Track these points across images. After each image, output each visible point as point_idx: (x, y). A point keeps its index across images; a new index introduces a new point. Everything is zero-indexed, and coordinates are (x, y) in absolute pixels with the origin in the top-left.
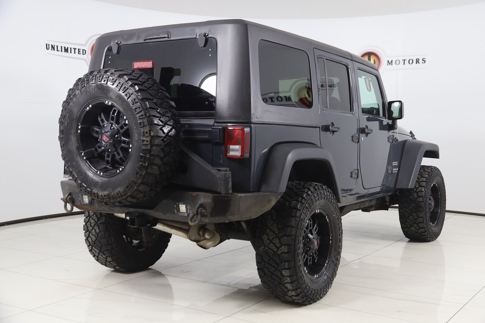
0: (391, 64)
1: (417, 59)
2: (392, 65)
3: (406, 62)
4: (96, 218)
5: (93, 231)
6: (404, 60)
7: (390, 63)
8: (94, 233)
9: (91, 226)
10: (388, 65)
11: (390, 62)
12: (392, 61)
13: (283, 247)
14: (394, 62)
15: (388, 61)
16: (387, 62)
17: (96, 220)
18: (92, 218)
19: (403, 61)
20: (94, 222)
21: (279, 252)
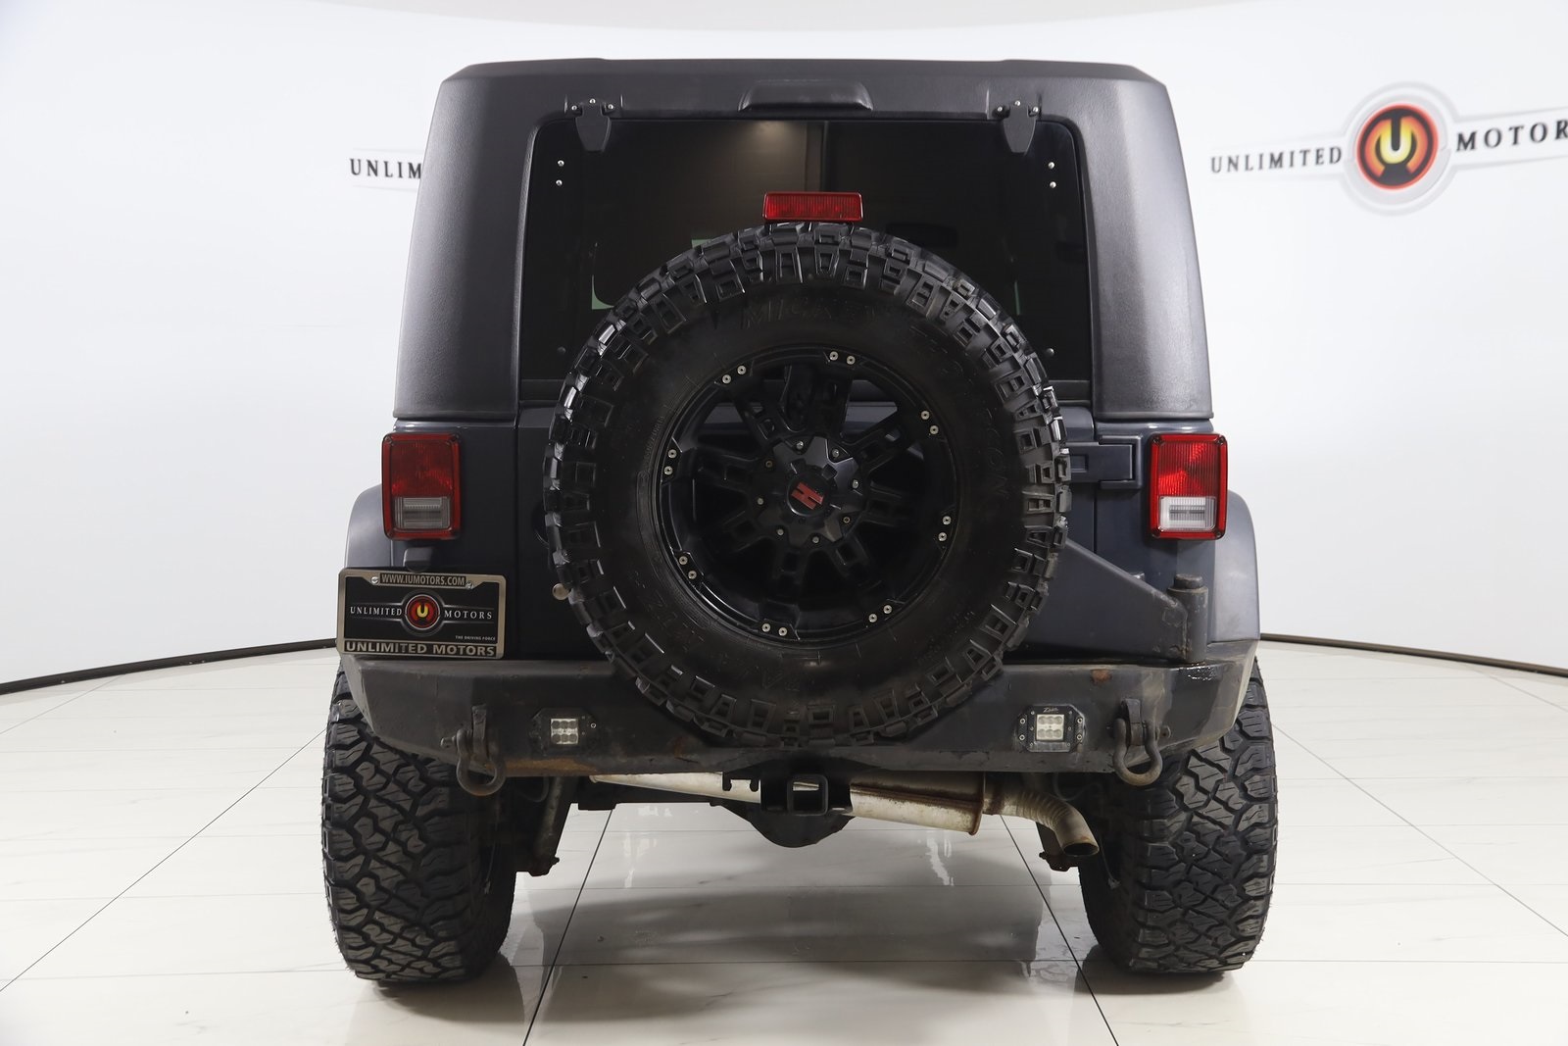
0: (1470, 146)
1: (1559, 123)
2: (1473, 147)
3: (1524, 135)
4: (403, 796)
5: (392, 847)
6: (1516, 130)
7: (1466, 142)
8: (393, 859)
9: (377, 829)
10: (1459, 149)
11: (1467, 137)
12: (1473, 136)
13: (1256, 808)
14: (1479, 140)
15: (1461, 138)
16: (1456, 139)
19: (1513, 132)
20: (396, 811)
21: (1243, 825)
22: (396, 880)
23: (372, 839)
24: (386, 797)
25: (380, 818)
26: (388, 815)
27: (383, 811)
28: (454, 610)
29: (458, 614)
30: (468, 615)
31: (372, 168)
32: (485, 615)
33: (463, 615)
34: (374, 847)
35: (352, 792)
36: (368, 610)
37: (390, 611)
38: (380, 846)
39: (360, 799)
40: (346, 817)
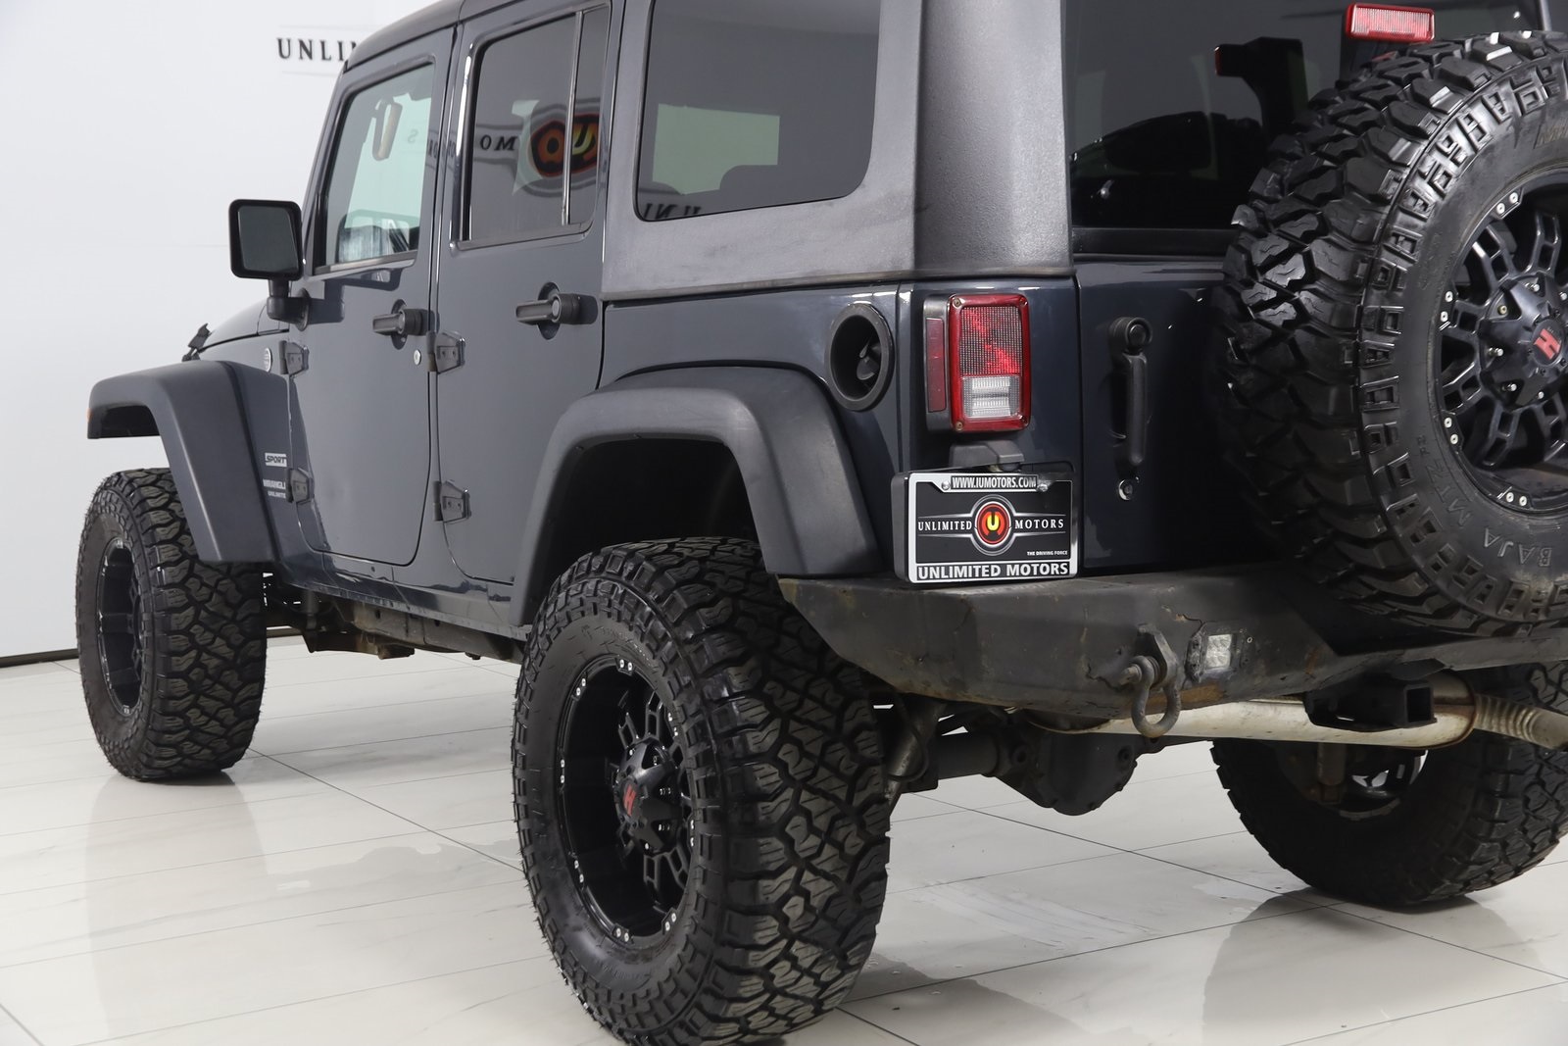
4: (836, 782)
5: (828, 851)
8: (827, 867)
9: (812, 830)
17: (842, 795)
18: (813, 790)
20: (831, 803)
22: (828, 894)
23: (806, 844)
24: (819, 786)
25: (813, 815)
26: (822, 809)
27: (815, 805)
28: (1024, 519)
29: (1029, 524)
30: (1040, 524)
31: (306, 49)
32: (1057, 524)
33: (1034, 524)
34: (808, 853)
35: (778, 785)
36: (936, 526)
37: (959, 525)
38: (814, 851)
39: (789, 793)
40: (776, 817)
